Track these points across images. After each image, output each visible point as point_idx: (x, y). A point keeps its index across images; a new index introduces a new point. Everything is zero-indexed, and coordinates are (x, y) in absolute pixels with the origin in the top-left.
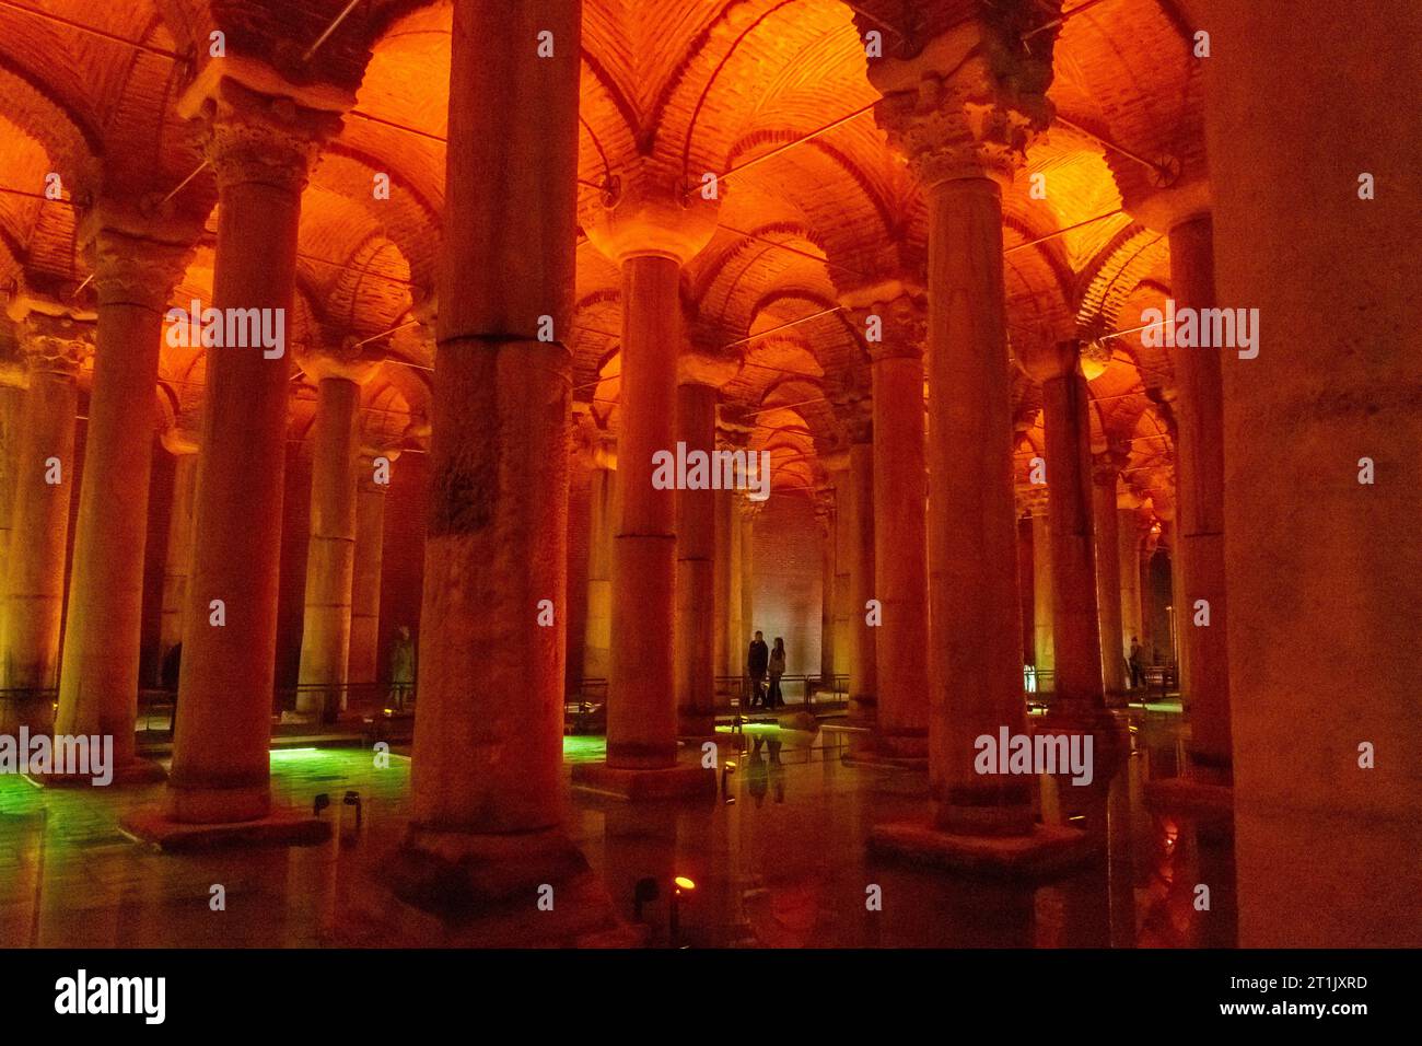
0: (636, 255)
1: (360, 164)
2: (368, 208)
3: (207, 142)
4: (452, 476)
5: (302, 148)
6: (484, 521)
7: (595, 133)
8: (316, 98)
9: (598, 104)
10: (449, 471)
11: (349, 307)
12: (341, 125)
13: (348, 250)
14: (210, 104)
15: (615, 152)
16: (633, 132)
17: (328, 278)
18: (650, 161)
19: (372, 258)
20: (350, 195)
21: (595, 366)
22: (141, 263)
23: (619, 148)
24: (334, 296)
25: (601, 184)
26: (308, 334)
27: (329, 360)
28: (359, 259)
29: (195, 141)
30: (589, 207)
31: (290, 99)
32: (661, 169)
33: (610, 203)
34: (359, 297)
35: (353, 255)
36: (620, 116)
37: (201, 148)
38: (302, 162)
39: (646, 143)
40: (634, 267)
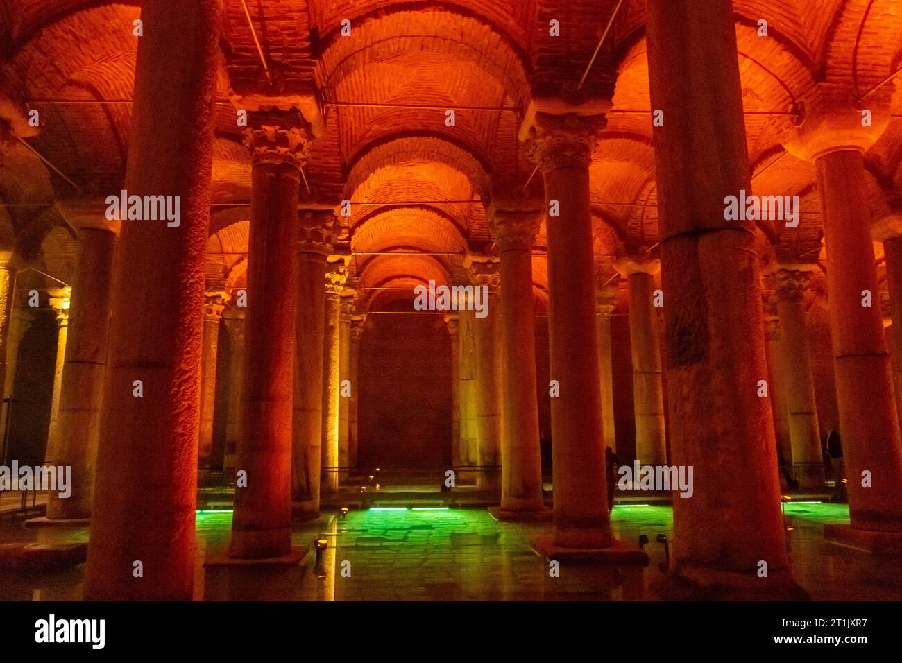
0: (824, 154)
1: (630, 140)
2: (640, 166)
3: (534, 151)
4: (678, 327)
5: (585, 141)
6: (701, 356)
7: (779, 77)
8: (589, 110)
9: (778, 57)
10: (676, 324)
11: (639, 228)
12: (606, 120)
13: (634, 194)
14: (533, 129)
15: (796, 86)
16: (808, 68)
17: (624, 214)
18: (824, 85)
19: (649, 196)
20: (628, 160)
21: (817, 237)
22: (516, 226)
23: (801, 81)
24: (629, 223)
25: (789, 111)
26: (618, 249)
27: (631, 263)
28: (641, 198)
29: (529, 152)
30: (784, 129)
31: (574, 114)
32: (835, 88)
33: (798, 122)
34: (645, 221)
35: (637, 198)
36: (796, 60)
37: (532, 155)
38: (586, 149)
39: (820, 74)
40: (824, 163)
